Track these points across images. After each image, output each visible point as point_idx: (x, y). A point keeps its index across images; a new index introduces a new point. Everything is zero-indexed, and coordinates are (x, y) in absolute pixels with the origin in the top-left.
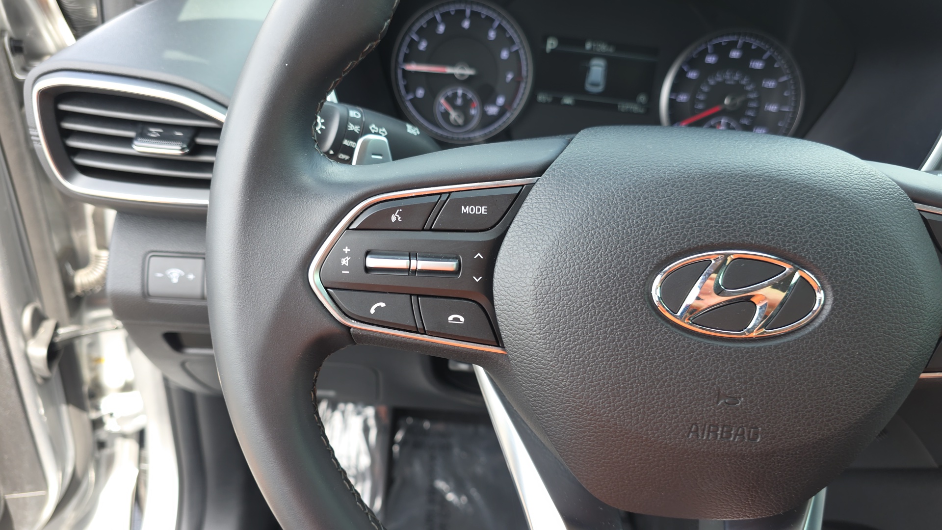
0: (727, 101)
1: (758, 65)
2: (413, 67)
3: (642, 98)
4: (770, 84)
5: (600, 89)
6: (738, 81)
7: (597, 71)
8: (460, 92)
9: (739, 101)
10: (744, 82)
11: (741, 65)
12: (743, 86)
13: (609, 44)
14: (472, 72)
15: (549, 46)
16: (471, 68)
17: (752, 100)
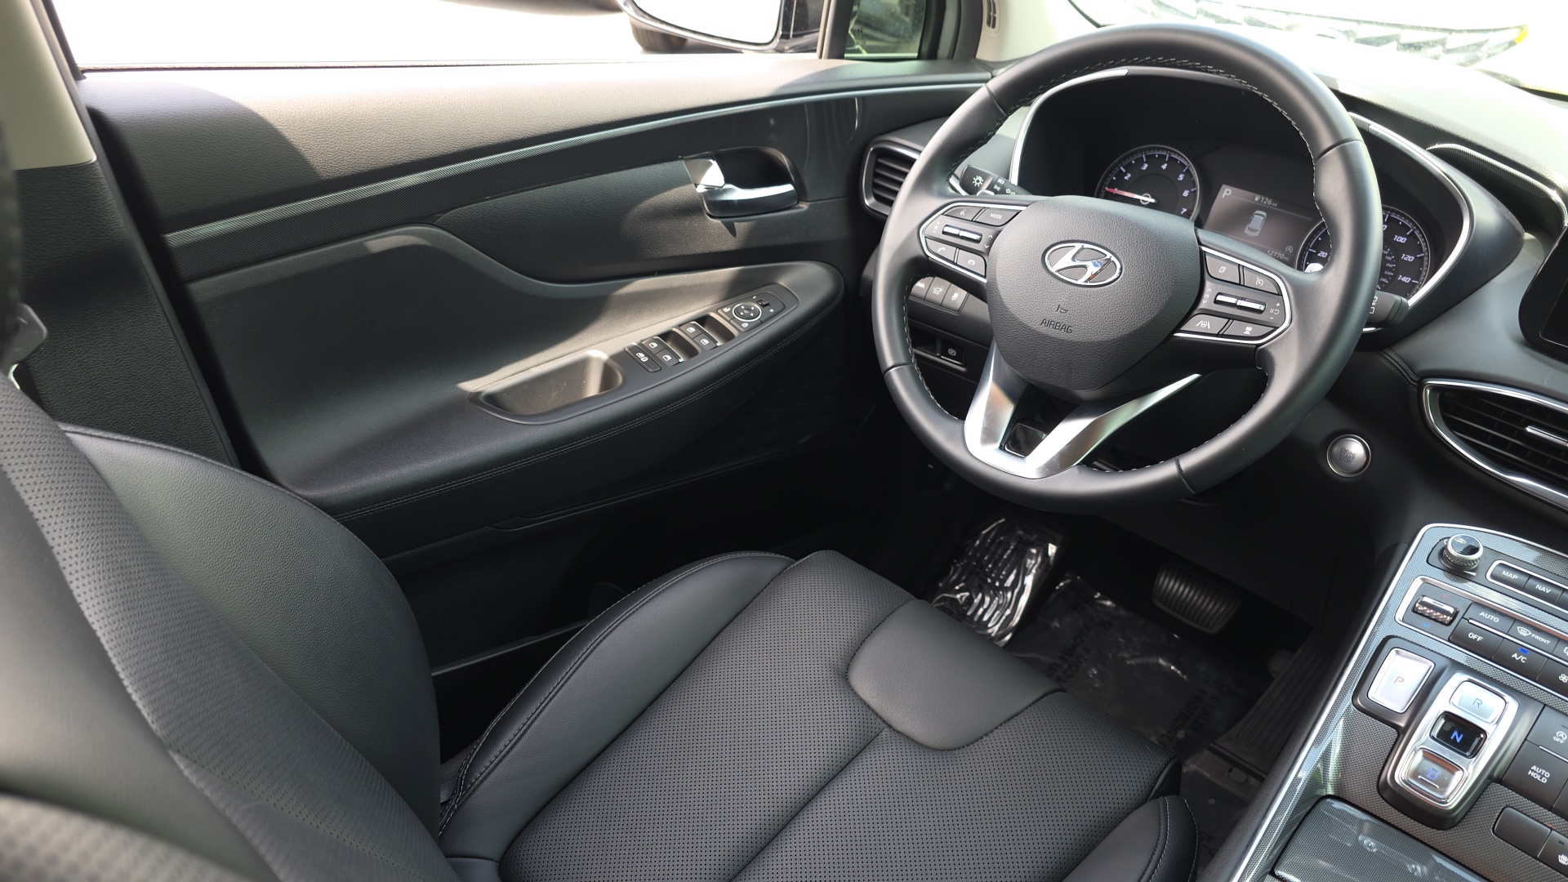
3: (1290, 249)
5: (1256, 234)
13: (1274, 200)
14: (1153, 201)
15: (1225, 193)
16: (1152, 197)
17: (1390, 269)
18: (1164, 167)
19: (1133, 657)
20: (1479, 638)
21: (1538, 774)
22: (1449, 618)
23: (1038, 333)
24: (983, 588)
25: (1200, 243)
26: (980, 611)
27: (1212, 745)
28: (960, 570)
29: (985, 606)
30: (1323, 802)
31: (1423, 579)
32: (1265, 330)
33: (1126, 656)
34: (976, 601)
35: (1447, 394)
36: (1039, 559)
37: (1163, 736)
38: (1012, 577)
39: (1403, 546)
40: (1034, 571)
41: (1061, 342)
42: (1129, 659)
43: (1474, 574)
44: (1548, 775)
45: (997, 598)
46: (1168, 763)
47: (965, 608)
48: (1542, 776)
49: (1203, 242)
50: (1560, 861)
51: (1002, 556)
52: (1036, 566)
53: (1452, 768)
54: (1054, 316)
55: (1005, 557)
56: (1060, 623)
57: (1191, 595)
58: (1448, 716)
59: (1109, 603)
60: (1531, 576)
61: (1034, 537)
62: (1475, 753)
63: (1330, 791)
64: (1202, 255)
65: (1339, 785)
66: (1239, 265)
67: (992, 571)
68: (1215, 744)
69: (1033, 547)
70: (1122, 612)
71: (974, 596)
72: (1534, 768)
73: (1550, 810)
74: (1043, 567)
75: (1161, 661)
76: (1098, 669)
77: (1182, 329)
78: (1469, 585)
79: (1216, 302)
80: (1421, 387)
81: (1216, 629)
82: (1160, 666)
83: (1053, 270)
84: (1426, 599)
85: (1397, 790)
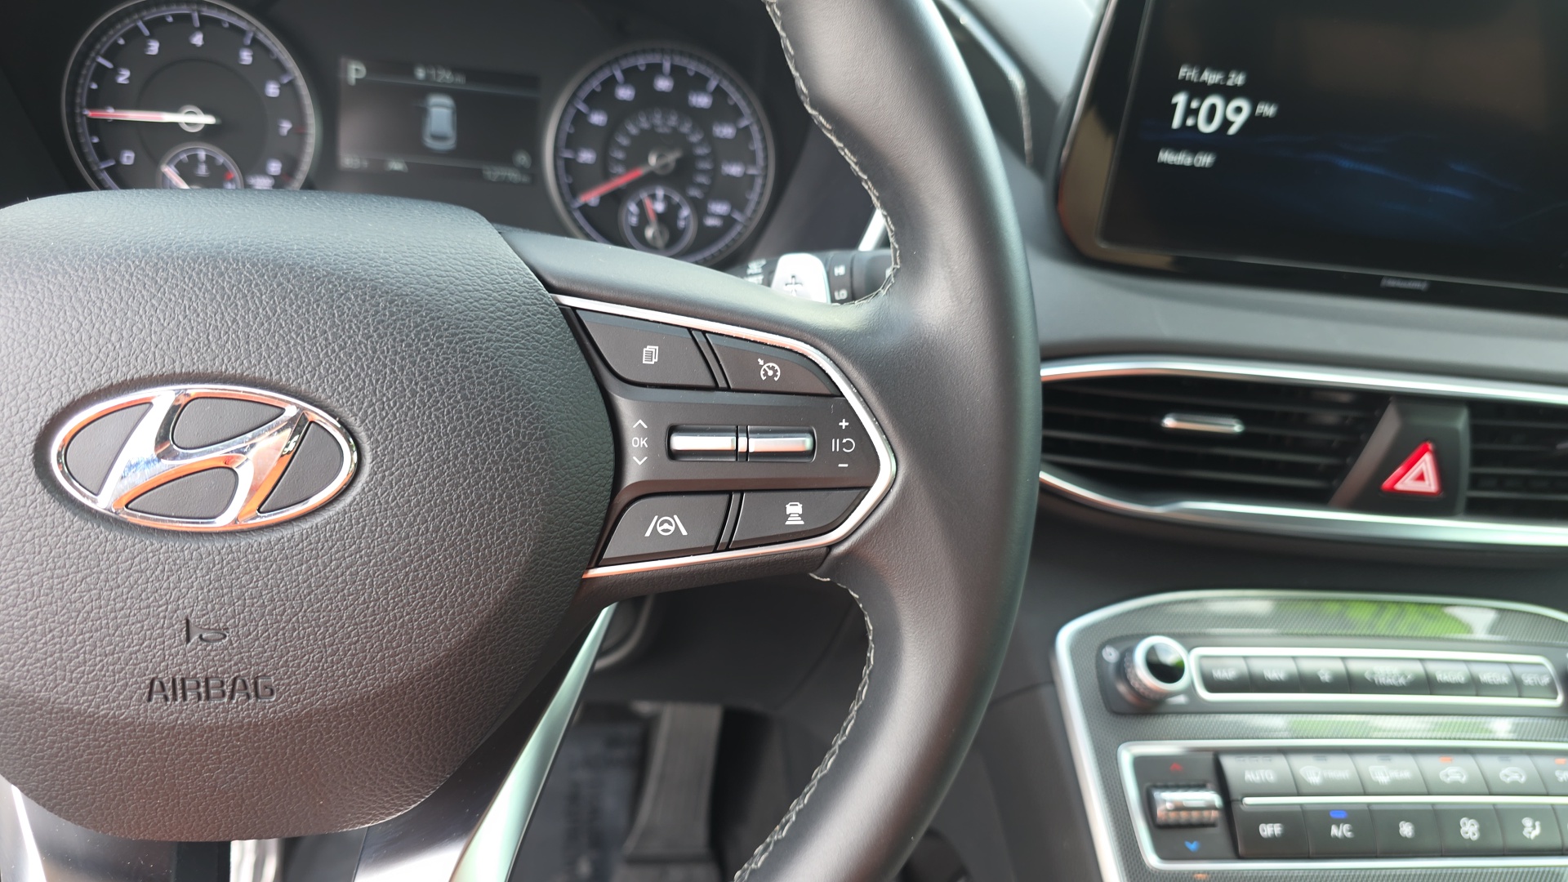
0: (653, 160)
1: (702, 101)
2: (111, 114)
3: (522, 159)
4: (726, 131)
5: (449, 145)
6: (675, 130)
7: (440, 114)
8: (202, 155)
9: (672, 157)
10: (685, 129)
11: (676, 102)
12: (684, 135)
13: (455, 70)
14: (210, 120)
15: (353, 75)
16: (205, 114)
17: (703, 158)
18: (198, 39)
20: (1277, 829)
22: (1213, 813)
23: (153, 728)
25: (550, 288)
49: (554, 282)
54: (191, 660)
60: (1246, 659)
66: (690, 329)
77: (612, 552)
79: (674, 454)
83: (105, 504)
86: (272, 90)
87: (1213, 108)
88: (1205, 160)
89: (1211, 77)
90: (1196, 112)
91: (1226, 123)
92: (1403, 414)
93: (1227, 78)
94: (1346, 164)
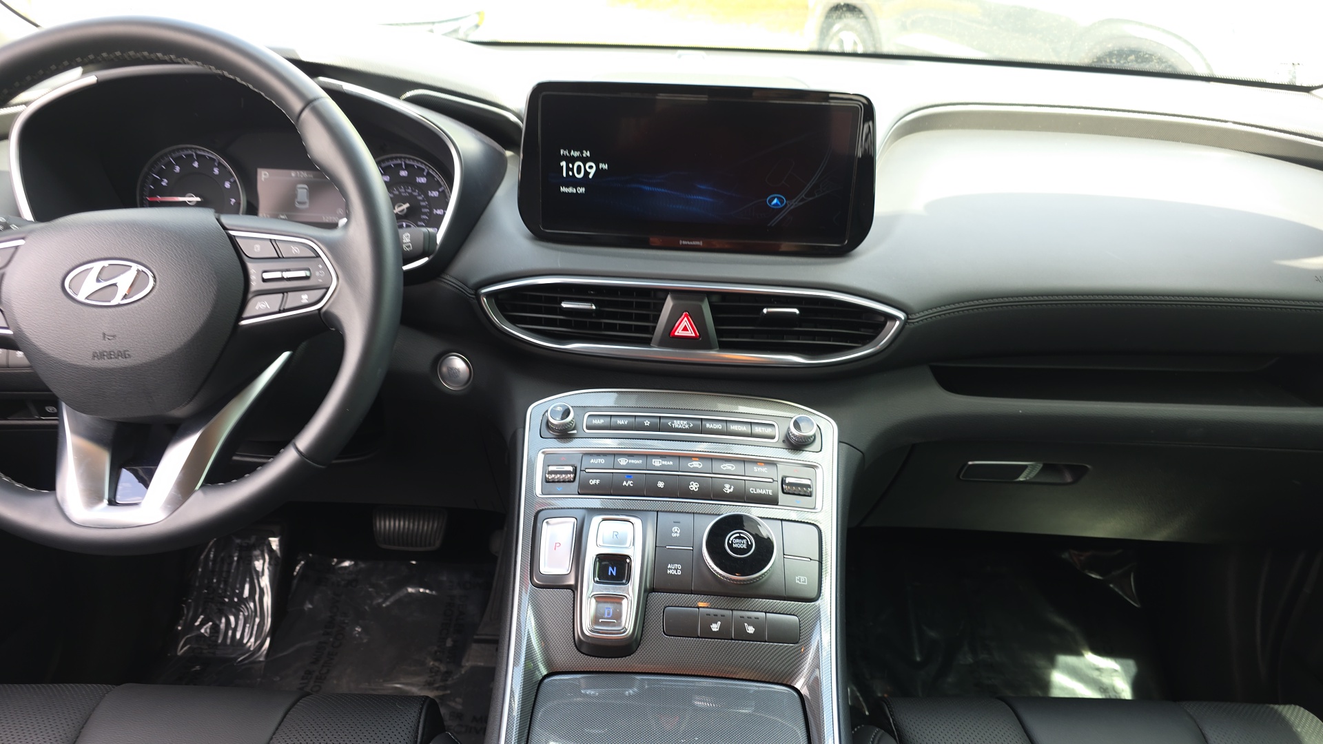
1: (423, 180)
2: (158, 198)
4: (435, 194)
7: (302, 192)
10: (415, 194)
12: (416, 196)
14: (199, 199)
15: (263, 176)
16: (196, 196)
17: (425, 207)
18: (196, 165)
19: (386, 599)
20: (598, 482)
21: (674, 570)
22: (572, 476)
23: (95, 369)
24: (222, 613)
25: (225, 228)
26: (230, 633)
27: (476, 637)
28: (193, 604)
29: (233, 626)
30: (543, 685)
31: (543, 453)
32: (320, 293)
33: (380, 600)
34: (223, 626)
35: (500, 296)
36: (267, 557)
37: (436, 652)
38: (247, 587)
39: (520, 430)
40: (266, 572)
41: (123, 371)
42: (384, 602)
43: (575, 432)
44: (679, 567)
45: (241, 613)
46: (421, 709)
47: (214, 638)
48: (677, 570)
49: (227, 227)
50: (713, 630)
51: (229, 572)
52: (266, 565)
53: (617, 599)
54: (105, 346)
55: (233, 571)
56: (311, 603)
57: (407, 526)
58: (601, 558)
59: (347, 564)
60: (611, 416)
61: (253, 540)
62: (628, 580)
63: (545, 672)
64: (232, 239)
65: (548, 662)
66: (271, 240)
67: (225, 591)
68: (477, 635)
69: (255, 550)
70: (362, 565)
71: (218, 622)
72: (669, 566)
73: (692, 594)
74: (272, 563)
75: (410, 590)
76: (361, 627)
77: (245, 315)
78: (576, 442)
79: (264, 280)
80: (478, 297)
81: (438, 544)
82: (411, 594)
83: (81, 297)
84: (551, 468)
85: (589, 641)
86: (227, 185)
87: (579, 167)
88: (582, 190)
89: (576, 154)
90: (572, 170)
91: (587, 173)
92: (674, 298)
93: (582, 153)
94: (647, 188)
